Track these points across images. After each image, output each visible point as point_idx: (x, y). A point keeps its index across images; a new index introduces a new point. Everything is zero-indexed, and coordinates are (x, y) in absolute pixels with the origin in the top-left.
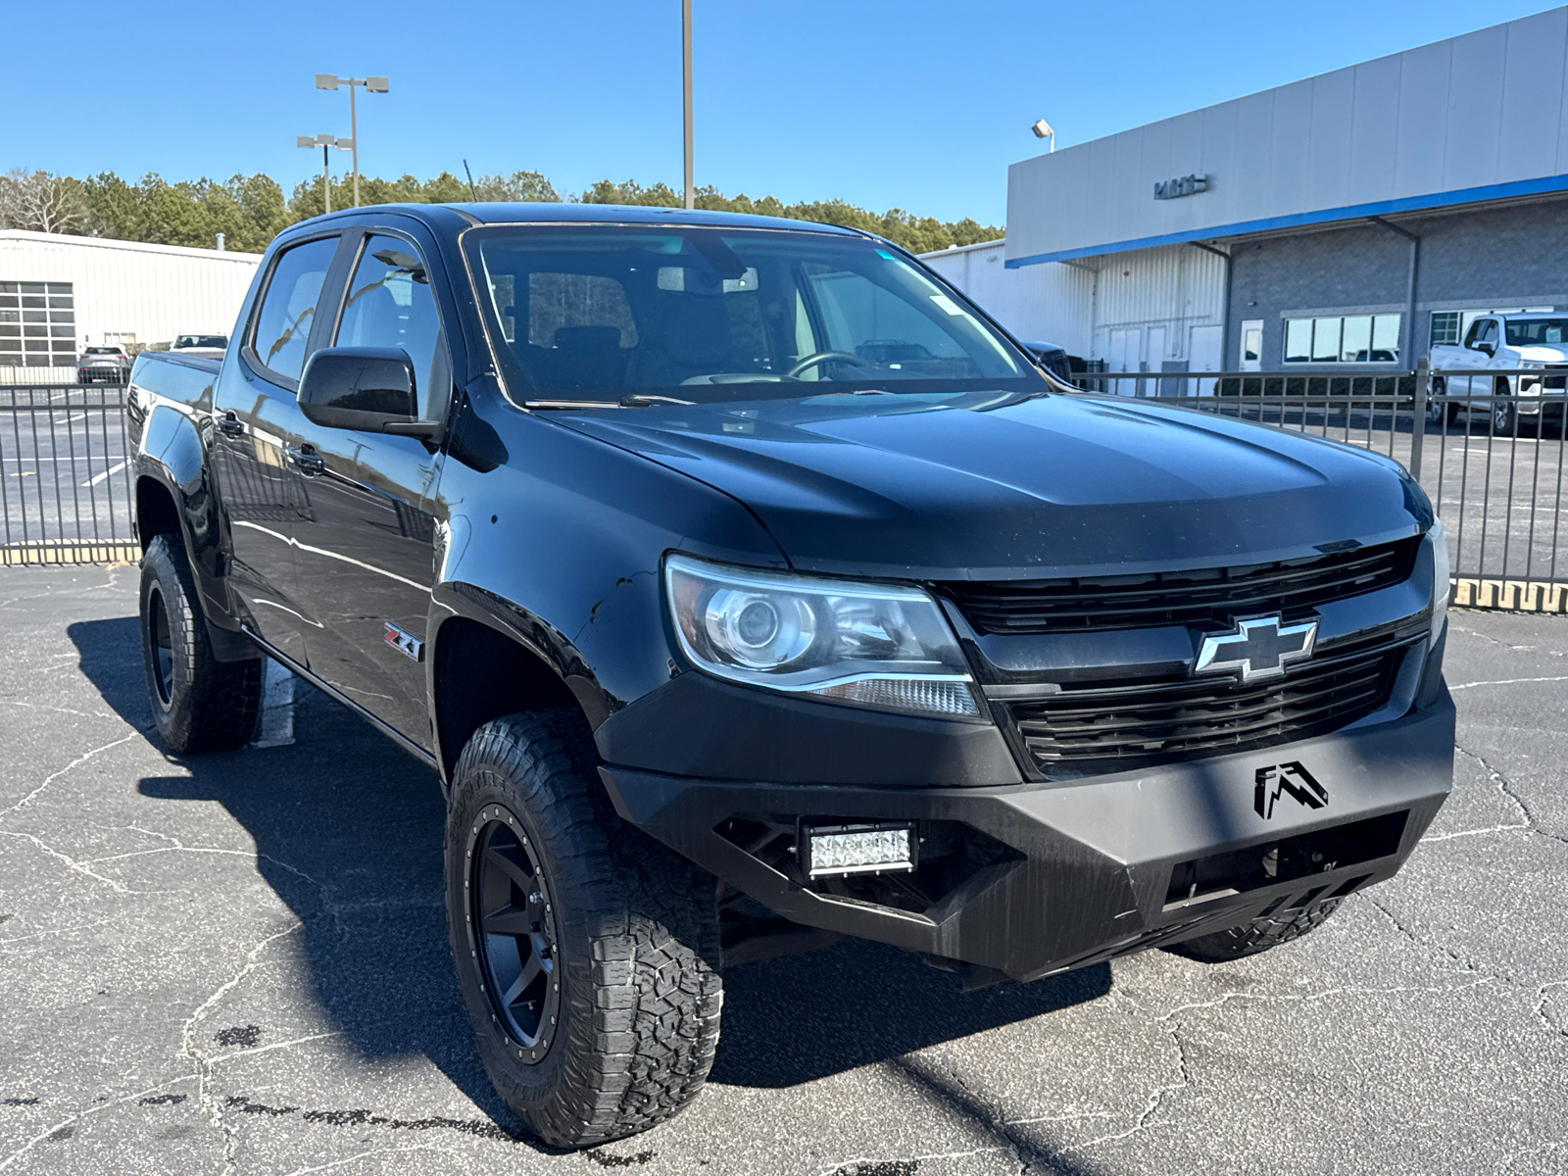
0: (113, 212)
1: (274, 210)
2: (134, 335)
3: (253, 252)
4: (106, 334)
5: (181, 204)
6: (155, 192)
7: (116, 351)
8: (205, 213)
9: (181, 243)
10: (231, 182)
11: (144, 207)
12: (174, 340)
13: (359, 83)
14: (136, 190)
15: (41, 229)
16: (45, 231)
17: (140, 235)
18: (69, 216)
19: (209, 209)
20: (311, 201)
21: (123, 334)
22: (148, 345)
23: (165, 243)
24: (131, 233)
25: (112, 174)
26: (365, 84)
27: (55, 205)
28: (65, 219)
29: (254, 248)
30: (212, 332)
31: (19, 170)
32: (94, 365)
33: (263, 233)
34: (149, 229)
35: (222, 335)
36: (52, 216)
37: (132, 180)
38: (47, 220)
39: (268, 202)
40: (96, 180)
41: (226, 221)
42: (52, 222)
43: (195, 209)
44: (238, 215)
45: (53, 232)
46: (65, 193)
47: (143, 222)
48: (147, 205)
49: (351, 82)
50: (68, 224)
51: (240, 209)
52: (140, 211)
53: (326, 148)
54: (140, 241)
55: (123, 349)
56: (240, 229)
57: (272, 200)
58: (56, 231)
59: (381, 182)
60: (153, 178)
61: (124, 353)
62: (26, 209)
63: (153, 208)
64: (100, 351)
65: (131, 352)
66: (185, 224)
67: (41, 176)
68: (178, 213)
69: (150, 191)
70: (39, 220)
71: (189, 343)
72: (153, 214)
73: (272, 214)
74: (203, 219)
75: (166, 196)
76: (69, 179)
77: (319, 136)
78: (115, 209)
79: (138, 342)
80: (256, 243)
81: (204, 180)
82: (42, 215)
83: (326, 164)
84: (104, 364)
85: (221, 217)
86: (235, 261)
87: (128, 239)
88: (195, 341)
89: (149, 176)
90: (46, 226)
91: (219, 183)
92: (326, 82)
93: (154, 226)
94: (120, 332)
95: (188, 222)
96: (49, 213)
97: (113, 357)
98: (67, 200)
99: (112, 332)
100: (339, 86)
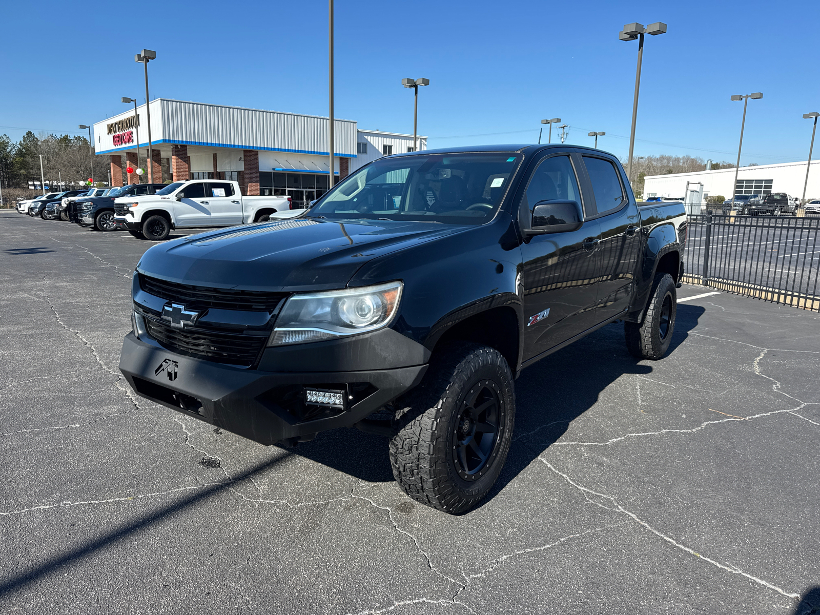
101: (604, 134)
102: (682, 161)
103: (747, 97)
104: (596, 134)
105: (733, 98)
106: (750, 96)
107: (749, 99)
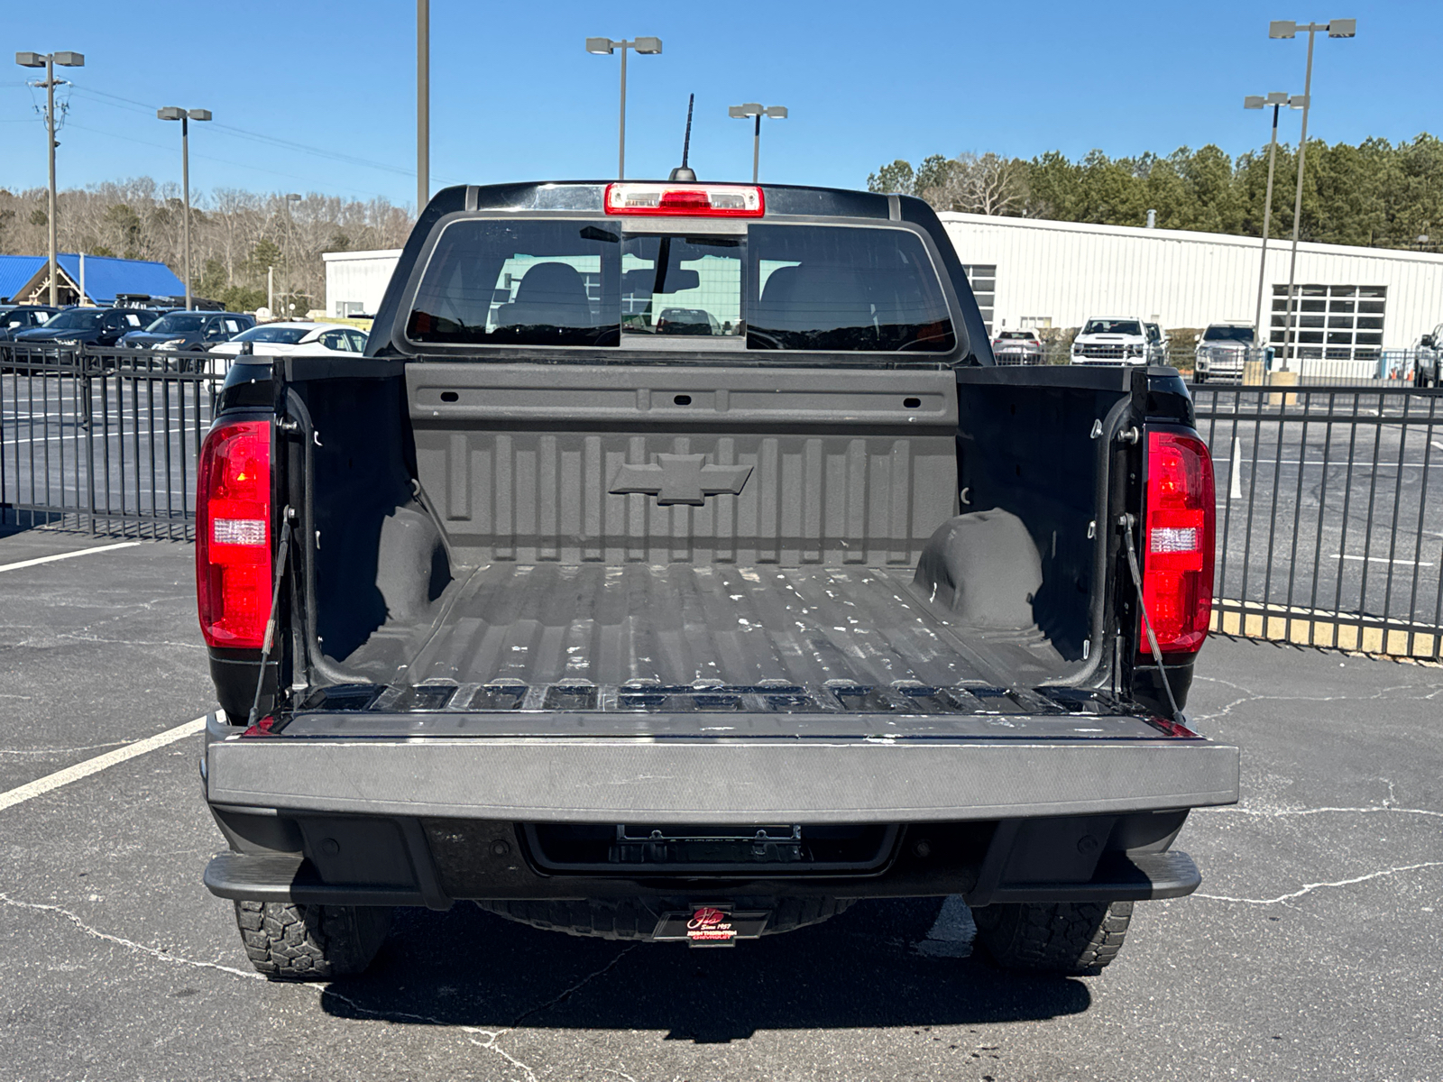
0: (1054, 191)
1: (1221, 183)
2: (1049, 319)
3: (1190, 229)
4: (1023, 318)
5: (1123, 181)
6: (1096, 170)
7: (1029, 336)
8: (1146, 189)
9: (1117, 223)
10: (1175, 155)
11: (1085, 186)
12: (1083, 325)
13: (1320, 29)
14: (1078, 168)
15: (982, 212)
16: (985, 213)
17: (1077, 216)
18: (1010, 198)
19: (1150, 186)
20: (1256, 170)
21: (1040, 319)
22: (1063, 329)
23: (1102, 223)
24: (1069, 212)
25: (1058, 154)
26: (1328, 29)
27: (998, 186)
28: (1006, 201)
29: (1193, 226)
30: (1124, 316)
31: (968, 153)
32: (1005, 351)
33: (1205, 208)
34: (1087, 210)
35: (1135, 319)
36: (993, 199)
37: (1075, 158)
38: (988, 202)
39: (1214, 175)
40: (1040, 160)
41: (1166, 197)
42: (993, 204)
43: (1136, 185)
44: (1180, 191)
45: (993, 214)
46: (1010, 174)
47: (1082, 201)
48: (1087, 183)
49: (1312, 28)
50: (1008, 206)
51: (1183, 185)
52: (1080, 190)
53: (1277, 108)
54: (1076, 221)
55: (1036, 334)
56: (1181, 205)
57: (1220, 173)
58: (996, 213)
59: (1345, 147)
60: (1097, 154)
61: (1037, 338)
62: (972, 193)
63: (1093, 186)
64: (1014, 336)
65: (1045, 337)
66: (1123, 202)
67: (990, 158)
68: (1118, 191)
69: (1093, 169)
70: (981, 203)
71: (1099, 328)
72: (1093, 193)
73: (1217, 188)
74: (1144, 196)
75: (1108, 173)
76: (1016, 161)
77: (1270, 95)
78: (1056, 189)
79: (1053, 327)
80: (1196, 220)
81: (1147, 155)
82: (985, 198)
83: (1275, 125)
84: (1014, 350)
85: (1162, 194)
86: (1164, 240)
87: (1063, 219)
88: (1107, 326)
89: (1093, 154)
90: (987, 209)
91: (1161, 157)
92: (1282, 30)
93: (1093, 206)
94: (1037, 316)
95: (1127, 200)
96: (991, 195)
97: (1025, 342)
98: (1010, 181)
99: (1028, 315)
100: (1297, 34)
101: (207, 116)
102: (368, 213)
103: (624, 45)
104: (182, 116)
105: (592, 45)
106: (632, 45)
107: (631, 51)
